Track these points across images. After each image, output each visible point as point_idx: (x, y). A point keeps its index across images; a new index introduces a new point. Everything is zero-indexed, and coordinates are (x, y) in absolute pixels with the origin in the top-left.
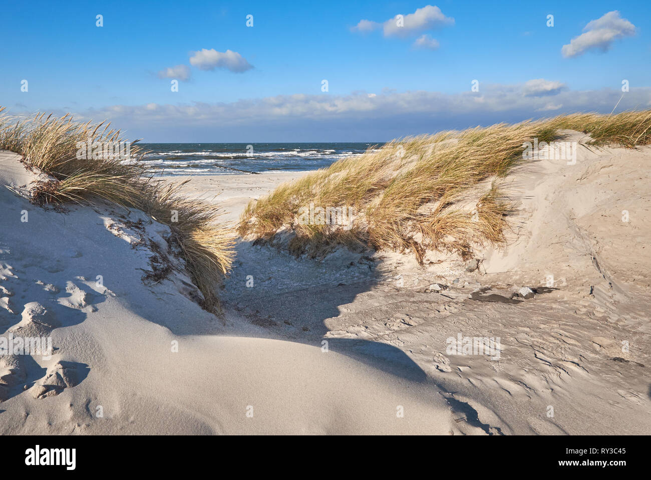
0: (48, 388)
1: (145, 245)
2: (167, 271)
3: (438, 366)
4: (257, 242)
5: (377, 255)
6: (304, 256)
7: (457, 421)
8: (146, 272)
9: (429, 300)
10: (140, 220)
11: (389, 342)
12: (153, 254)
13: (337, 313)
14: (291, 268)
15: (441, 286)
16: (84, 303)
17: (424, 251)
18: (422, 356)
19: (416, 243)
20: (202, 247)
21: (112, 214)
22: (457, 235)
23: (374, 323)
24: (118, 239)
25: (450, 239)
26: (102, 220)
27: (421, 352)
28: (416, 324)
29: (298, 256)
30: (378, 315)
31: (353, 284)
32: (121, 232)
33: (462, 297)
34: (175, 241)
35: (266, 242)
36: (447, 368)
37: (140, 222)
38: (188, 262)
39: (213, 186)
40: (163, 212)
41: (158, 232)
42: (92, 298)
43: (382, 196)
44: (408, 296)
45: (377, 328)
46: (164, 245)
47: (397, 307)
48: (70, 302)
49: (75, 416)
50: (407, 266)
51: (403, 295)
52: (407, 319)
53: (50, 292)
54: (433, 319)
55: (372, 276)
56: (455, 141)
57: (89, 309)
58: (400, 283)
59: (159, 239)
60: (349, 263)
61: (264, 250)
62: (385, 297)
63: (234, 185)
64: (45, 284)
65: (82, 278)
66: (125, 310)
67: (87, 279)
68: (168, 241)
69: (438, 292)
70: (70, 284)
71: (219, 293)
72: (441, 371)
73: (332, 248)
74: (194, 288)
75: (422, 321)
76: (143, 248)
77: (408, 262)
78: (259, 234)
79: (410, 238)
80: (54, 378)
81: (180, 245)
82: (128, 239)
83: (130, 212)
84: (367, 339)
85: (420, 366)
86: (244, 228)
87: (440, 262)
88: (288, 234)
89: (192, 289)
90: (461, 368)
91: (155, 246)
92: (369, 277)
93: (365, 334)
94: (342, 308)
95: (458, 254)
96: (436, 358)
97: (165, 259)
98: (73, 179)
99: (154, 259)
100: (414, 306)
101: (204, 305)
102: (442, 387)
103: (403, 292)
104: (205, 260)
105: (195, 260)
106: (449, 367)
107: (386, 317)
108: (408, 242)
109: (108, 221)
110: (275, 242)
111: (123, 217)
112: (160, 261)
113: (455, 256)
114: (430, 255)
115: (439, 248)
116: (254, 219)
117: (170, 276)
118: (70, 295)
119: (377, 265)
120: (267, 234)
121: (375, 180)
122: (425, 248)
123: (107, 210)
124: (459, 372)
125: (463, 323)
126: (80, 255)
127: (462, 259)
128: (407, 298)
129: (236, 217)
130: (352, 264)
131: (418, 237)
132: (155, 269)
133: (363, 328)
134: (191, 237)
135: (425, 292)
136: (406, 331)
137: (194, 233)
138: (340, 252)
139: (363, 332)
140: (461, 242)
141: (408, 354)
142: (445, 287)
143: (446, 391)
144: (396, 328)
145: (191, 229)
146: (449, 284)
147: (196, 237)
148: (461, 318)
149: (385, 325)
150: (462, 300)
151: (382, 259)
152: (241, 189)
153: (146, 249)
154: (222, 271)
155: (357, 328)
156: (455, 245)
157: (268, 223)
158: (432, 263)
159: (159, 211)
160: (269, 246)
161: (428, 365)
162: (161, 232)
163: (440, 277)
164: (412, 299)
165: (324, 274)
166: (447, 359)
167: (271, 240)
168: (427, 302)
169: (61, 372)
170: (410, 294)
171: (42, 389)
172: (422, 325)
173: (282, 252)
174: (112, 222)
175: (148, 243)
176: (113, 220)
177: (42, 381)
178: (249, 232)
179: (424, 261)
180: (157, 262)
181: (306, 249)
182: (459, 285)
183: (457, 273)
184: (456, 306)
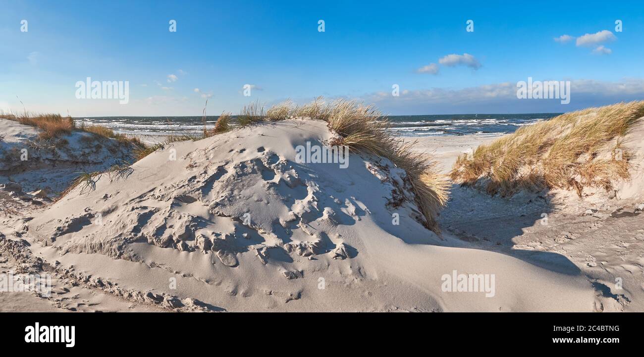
0: (338, 255)
1: (390, 182)
2: (402, 200)
3: (588, 264)
4: (464, 185)
5: (550, 192)
6: (497, 196)
7: (598, 296)
8: (388, 200)
9: (584, 220)
10: (387, 165)
11: (556, 252)
12: (394, 188)
13: (521, 233)
14: (488, 204)
15: (592, 210)
16: (354, 214)
17: (582, 187)
18: (578, 259)
19: (577, 183)
20: (427, 186)
21: (370, 160)
22: (603, 175)
23: (546, 239)
24: (374, 176)
25: (598, 178)
26: (365, 163)
27: (578, 256)
28: (575, 238)
29: (493, 196)
30: (550, 234)
31: (533, 214)
32: (376, 172)
33: (606, 216)
34: (408, 180)
35: (470, 185)
36: (594, 264)
37: (387, 166)
38: (417, 195)
39: (436, 144)
40: (400, 162)
41: (398, 174)
42: (358, 211)
43: (549, 151)
44: (571, 219)
45: (549, 243)
46: (401, 182)
47: (563, 228)
48: (347, 211)
49: (353, 273)
50: (571, 199)
51: (568, 219)
52: (569, 235)
53: (337, 203)
54: (587, 233)
55: (547, 207)
56: (594, 114)
57: (356, 218)
58: (567, 211)
59: (398, 178)
60: (529, 200)
61: (468, 190)
62: (555, 221)
63: (450, 143)
64: (335, 198)
65: (354, 198)
66: (375, 224)
67: (356, 200)
68: (404, 180)
69: (591, 215)
70: (347, 201)
71: (437, 219)
72: (590, 266)
73: (517, 190)
74: (419, 213)
75: (579, 235)
76: (388, 183)
77: (572, 196)
78: (465, 179)
79: (573, 179)
80: (340, 250)
81: (411, 184)
82: (379, 177)
83: (381, 159)
84: (541, 250)
85: (577, 265)
86: (455, 175)
87: (592, 194)
88: (486, 180)
89: (418, 215)
90: (603, 263)
91: (395, 183)
92: (545, 208)
93: (540, 247)
94: (525, 230)
95: (604, 188)
96: (587, 259)
97: (401, 192)
98: (352, 137)
99: (394, 192)
100: (575, 226)
101: (426, 225)
102: (590, 276)
103: (568, 217)
104: (429, 195)
105: (421, 194)
106: (595, 263)
107: (555, 235)
108: (571, 182)
109: (368, 164)
110: (476, 185)
111: (377, 162)
112: (398, 193)
113: (602, 189)
114: (586, 190)
115: (592, 185)
116: (462, 169)
117: (403, 204)
118: (347, 207)
119: (551, 199)
120: (471, 179)
121: (545, 139)
122: (583, 185)
123: (367, 157)
124: (601, 265)
125: (605, 233)
126: (353, 184)
127: (606, 191)
128: (571, 221)
129: (449, 166)
130: (530, 201)
131: (578, 178)
132: (394, 198)
133: (539, 243)
134: (419, 178)
135: (583, 215)
136: (568, 243)
137: (421, 176)
138: (522, 193)
139: (539, 246)
140: (605, 180)
141: (569, 258)
142: (595, 211)
143: (592, 278)
144: (562, 242)
145: (420, 173)
146: (598, 209)
147: (423, 179)
148: (604, 230)
149: (555, 240)
150: (606, 218)
151: (554, 195)
152: (454, 146)
153: (389, 184)
154: (440, 203)
155: (534, 244)
156: (601, 182)
157: (472, 172)
158: (587, 195)
159: (397, 161)
160: (472, 188)
161: (582, 264)
162: (399, 174)
163: (592, 205)
164: (574, 221)
165: (511, 208)
166: (594, 258)
167: (474, 184)
168: (583, 222)
169: (344, 249)
170: (573, 218)
171: (335, 255)
172: (579, 238)
173: (481, 192)
174: (371, 165)
175: (391, 180)
176: (371, 164)
177: (335, 250)
178: (458, 177)
179: (582, 195)
180: (396, 194)
181: (499, 190)
182: (604, 209)
183: (603, 201)
184: (601, 223)
